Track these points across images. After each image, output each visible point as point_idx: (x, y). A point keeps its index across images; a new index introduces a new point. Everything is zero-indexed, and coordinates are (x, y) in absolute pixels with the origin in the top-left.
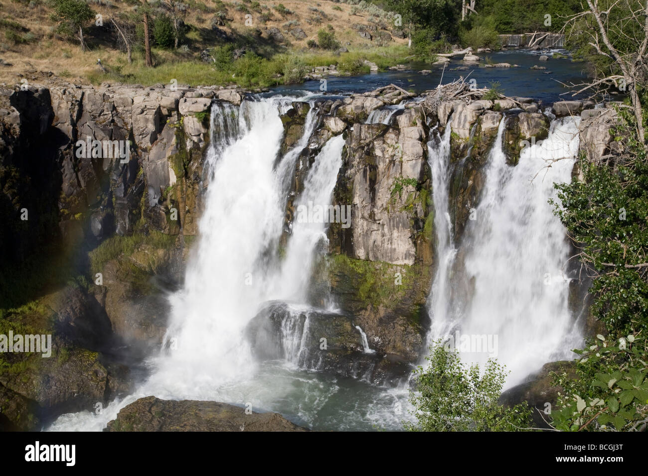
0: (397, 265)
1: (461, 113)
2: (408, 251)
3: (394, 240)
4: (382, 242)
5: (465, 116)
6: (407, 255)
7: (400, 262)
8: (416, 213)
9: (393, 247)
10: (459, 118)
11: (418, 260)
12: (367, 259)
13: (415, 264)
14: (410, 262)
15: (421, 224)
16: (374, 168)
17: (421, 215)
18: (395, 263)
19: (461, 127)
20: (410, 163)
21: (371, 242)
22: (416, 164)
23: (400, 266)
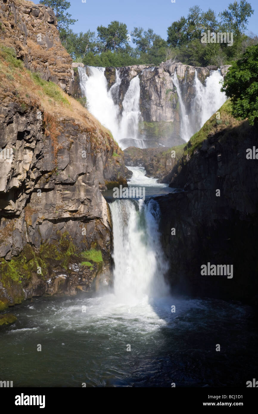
0: (167, 122)
1: (180, 68)
2: (171, 116)
3: (167, 113)
4: (163, 113)
5: (182, 69)
6: (171, 118)
7: (169, 121)
8: (173, 102)
9: (166, 115)
10: (180, 70)
11: (175, 119)
12: (156, 121)
13: (174, 121)
14: (172, 120)
15: (175, 106)
16: (156, 86)
17: (175, 102)
18: (167, 121)
19: (181, 72)
20: (169, 84)
21: (158, 114)
22: (171, 84)
23: (169, 122)
